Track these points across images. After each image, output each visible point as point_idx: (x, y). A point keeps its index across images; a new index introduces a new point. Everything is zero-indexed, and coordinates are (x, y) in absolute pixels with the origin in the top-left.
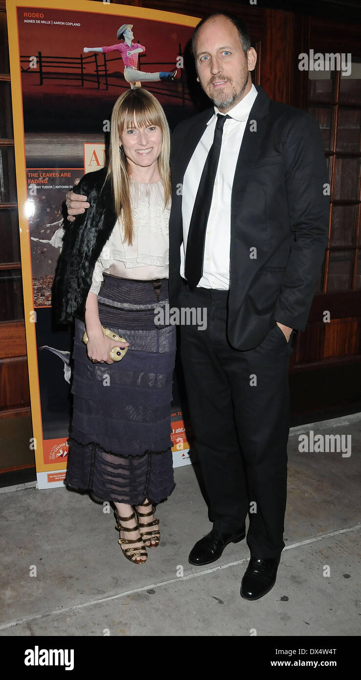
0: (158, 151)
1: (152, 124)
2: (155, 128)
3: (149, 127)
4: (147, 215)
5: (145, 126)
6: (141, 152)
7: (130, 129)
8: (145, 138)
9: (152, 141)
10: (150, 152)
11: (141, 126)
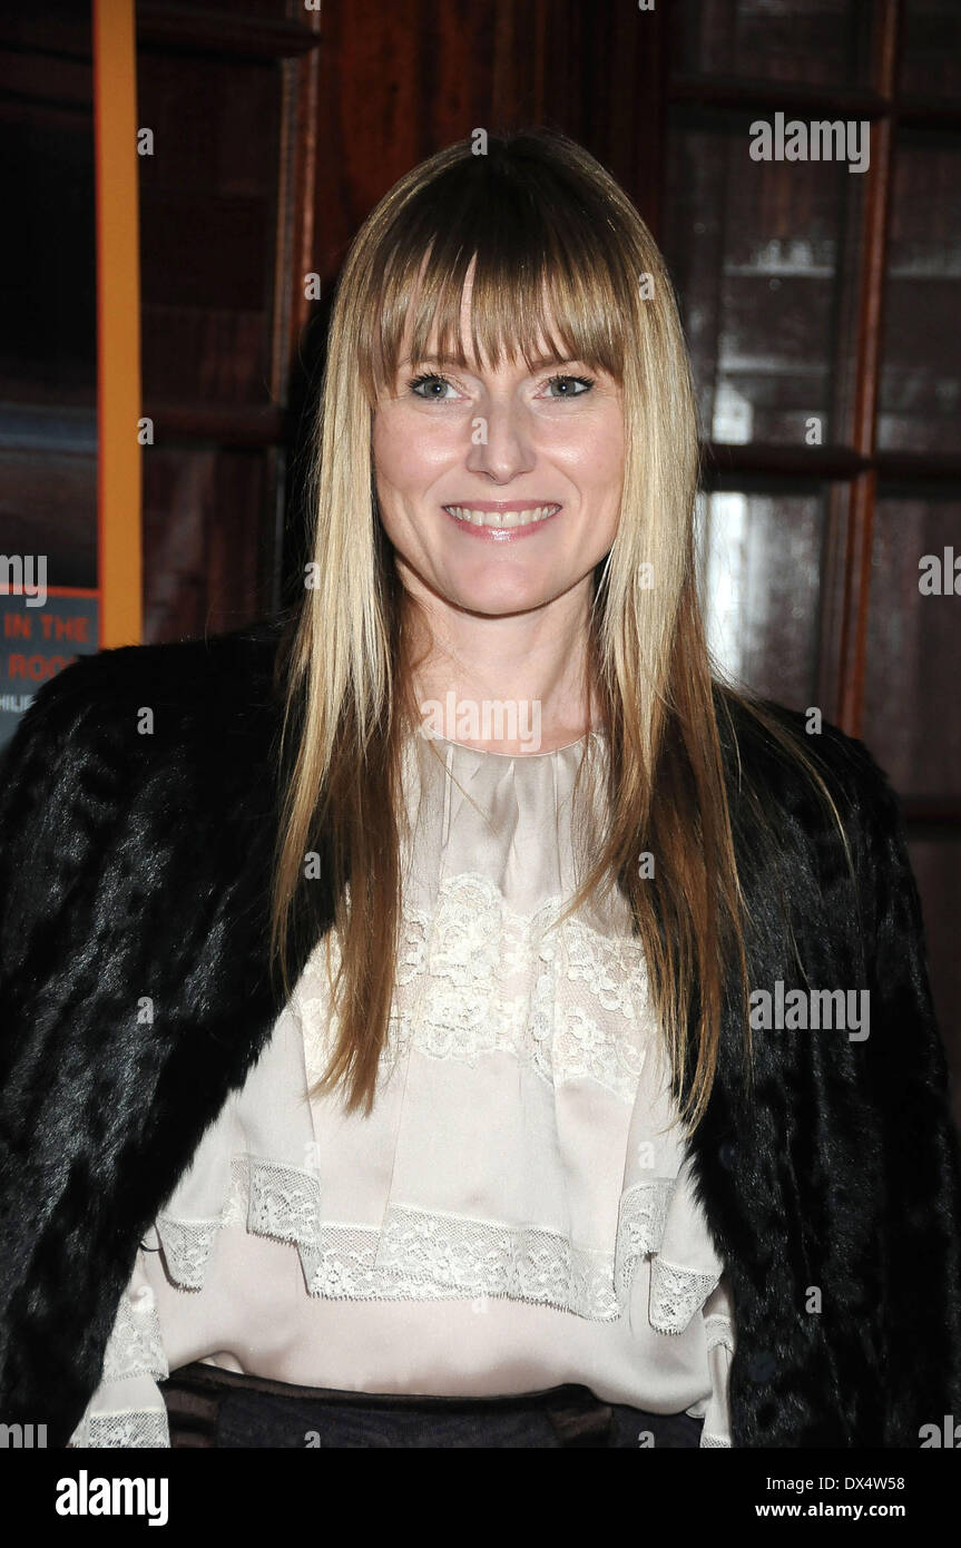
0: (588, 532)
1: (574, 357)
2: (588, 384)
3: (553, 373)
4: (475, 954)
5: (521, 363)
6: (479, 518)
7: (426, 368)
8: (515, 436)
9: (556, 464)
10: (533, 528)
11: (494, 359)
